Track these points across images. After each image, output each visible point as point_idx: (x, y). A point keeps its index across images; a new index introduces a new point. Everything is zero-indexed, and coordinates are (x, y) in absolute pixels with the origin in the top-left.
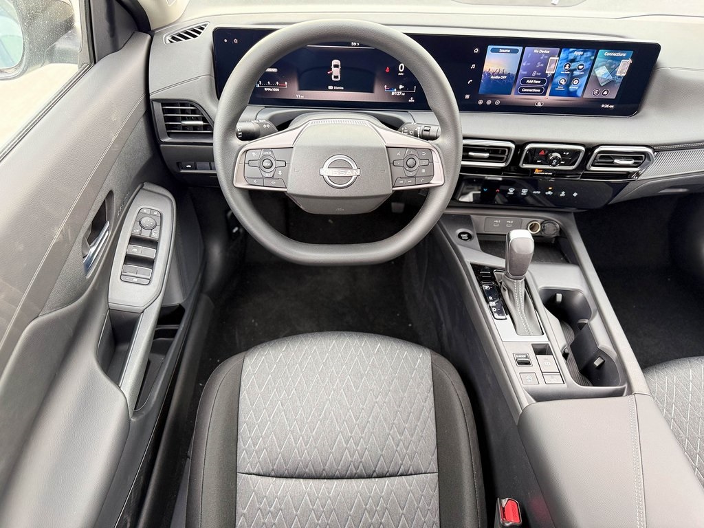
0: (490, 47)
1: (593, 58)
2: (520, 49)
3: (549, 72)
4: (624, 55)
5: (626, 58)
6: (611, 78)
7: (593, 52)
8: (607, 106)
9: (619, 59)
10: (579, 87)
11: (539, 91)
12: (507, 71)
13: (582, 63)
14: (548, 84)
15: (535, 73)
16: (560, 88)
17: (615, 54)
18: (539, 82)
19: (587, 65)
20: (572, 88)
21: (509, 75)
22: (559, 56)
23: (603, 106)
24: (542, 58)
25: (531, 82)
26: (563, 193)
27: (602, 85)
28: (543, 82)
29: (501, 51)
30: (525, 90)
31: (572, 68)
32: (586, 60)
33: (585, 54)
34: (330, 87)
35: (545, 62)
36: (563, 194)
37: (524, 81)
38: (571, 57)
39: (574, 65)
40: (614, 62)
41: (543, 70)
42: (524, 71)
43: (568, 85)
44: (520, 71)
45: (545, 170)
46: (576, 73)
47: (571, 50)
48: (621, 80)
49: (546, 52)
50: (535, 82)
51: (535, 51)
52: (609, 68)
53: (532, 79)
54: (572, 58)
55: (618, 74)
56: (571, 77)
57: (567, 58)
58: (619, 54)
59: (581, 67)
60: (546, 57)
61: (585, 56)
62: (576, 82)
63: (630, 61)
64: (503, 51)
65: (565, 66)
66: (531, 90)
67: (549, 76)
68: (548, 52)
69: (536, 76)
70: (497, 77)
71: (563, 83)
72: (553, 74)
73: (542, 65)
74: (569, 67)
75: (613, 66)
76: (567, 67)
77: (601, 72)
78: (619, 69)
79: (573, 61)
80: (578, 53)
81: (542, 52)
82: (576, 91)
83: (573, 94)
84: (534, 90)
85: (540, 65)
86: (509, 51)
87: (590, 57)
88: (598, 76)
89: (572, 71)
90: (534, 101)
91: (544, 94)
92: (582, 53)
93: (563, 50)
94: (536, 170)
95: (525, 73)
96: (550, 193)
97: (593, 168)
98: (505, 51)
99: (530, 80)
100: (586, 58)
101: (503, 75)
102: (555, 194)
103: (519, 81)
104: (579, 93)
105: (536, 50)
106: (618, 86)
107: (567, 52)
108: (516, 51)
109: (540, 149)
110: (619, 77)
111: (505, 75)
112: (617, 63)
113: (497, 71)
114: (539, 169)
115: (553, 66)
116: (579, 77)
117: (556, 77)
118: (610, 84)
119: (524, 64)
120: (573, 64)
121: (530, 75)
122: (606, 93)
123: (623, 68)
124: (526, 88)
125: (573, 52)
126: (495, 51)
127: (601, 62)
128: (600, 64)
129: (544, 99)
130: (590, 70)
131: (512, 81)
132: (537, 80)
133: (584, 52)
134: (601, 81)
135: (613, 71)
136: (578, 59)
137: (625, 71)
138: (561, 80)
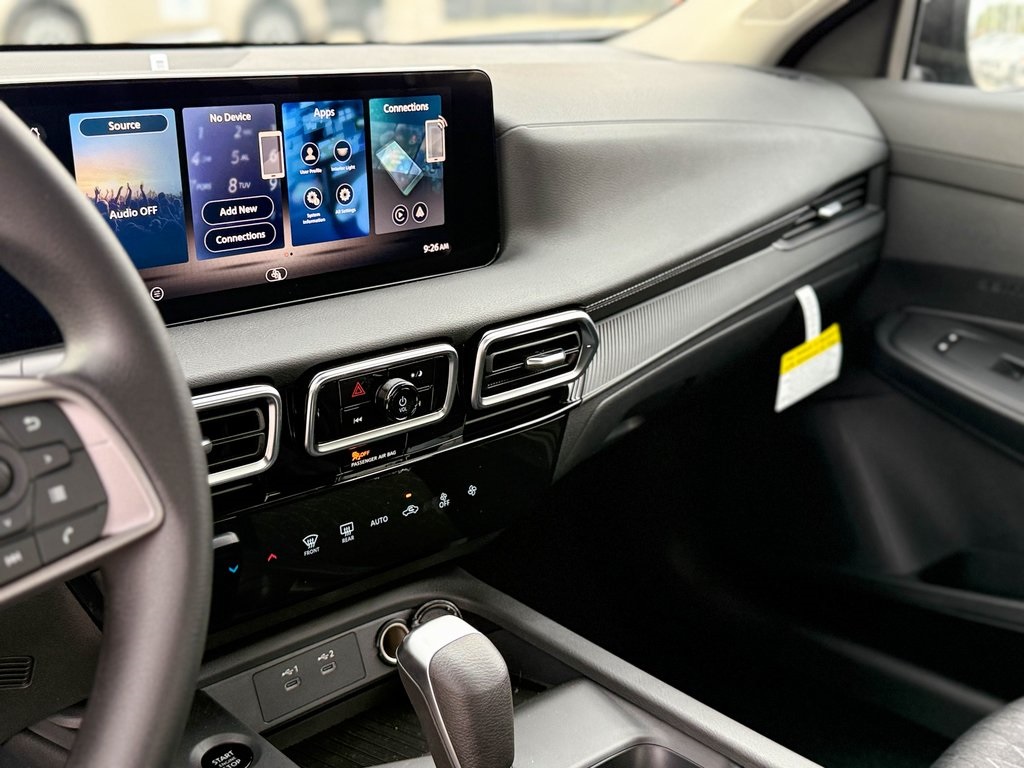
0: (76, 120)
1: (361, 122)
2: (169, 114)
3: (271, 173)
4: (425, 107)
5: (430, 115)
6: (417, 170)
7: (356, 108)
8: (435, 247)
9: (417, 120)
10: (358, 207)
11: (263, 235)
12: (153, 187)
13: (341, 139)
14: (279, 210)
15: (233, 183)
16: (314, 218)
17: (405, 108)
18: (254, 209)
19: (355, 144)
20: (342, 212)
21: (161, 200)
22: (280, 127)
23: (426, 248)
24: (237, 136)
25: (232, 211)
26: (444, 496)
27: (406, 192)
28: (264, 208)
29: (113, 126)
30: (226, 240)
31: (323, 155)
32: (349, 129)
33: (341, 113)
35: (251, 147)
36: (444, 500)
37: (212, 213)
38: (311, 127)
39: (326, 148)
40: (411, 128)
41: (251, 171)
42: (203, 181)
43: (329, 204)
44: (192, 182)
45: (375, 447)
46: (339, 169)
47: (304, 105)
48: (438, 175)
49: (241, 117)
50: (244, 210)
51: (214, 118)
52: (405, 146)
53: (232, 204)
54: (314, 127)
55: (430, 160)
56: (331, 187)
57: (301, 131)
58: (414, 107)
59: (343, 151)
60: (248, 132)
61: (342, 119)
62: (344, 194)
63: (442, 122)
64: (120, 126)
65: (305, 154)
66: (240, 238)
67: (274, 186)
68: (249, 117)
69: (240, 192)
70: (129, 213)
71: (316, 201)
72: (283, 181)
73: (245, 158)
74: (315, 153)
75: (413, 140)
76: (310, 157)
77: (392, 159)
78: (428, 145)
79: (318, 135)
80: (323, 114)
81: (233, 118)
82: (352, 222)
83: (347, 229)
84: (250, 236)
85: (238, 158)
86: (138, 125)
87: (354, 120)
88: (389, 169)
89: (326, 164)
90: (261, 267)
91: (280, 243)
92: (332, 112)
93: (284, 109)
94: (355, 455)
95: (207, 186)
96: (411, 509)
97: (488, 401)
98: (127, 126)
99: (226, 206)
100: (346, 124)
101: (144, 201)
102: (425, 508)
103: (198, 214)
104: (364, 224)
105: (216, 115)
106: (439, 189)
107: (295, 111)
108: (158, 124)
109: (349, 382)
110: (435, 165)
111: (152, 202)
112: (417, 129)
113: (124, 193)
114: (360, 448)
115: (274, 157)
116: (348, 178)
117: (294, 187)
118: (422, 184)
119: (194, 160)
120: (321, 145)
121: (221, 189)
122: (420, 213)
123: (435, 138)
124: (226, 233)
125: (310, 110)
126: (89, 129)
127: (382, 131)
128: (383, 138)
129: (285, 258)
130: (366, 157)
131: (177, 219)
132: (248, 203)
133: (336, 107)
134: (400, 182)
135: (416, 154)
136: (329, 130)
137: (442, 148)
138: (306, 193)
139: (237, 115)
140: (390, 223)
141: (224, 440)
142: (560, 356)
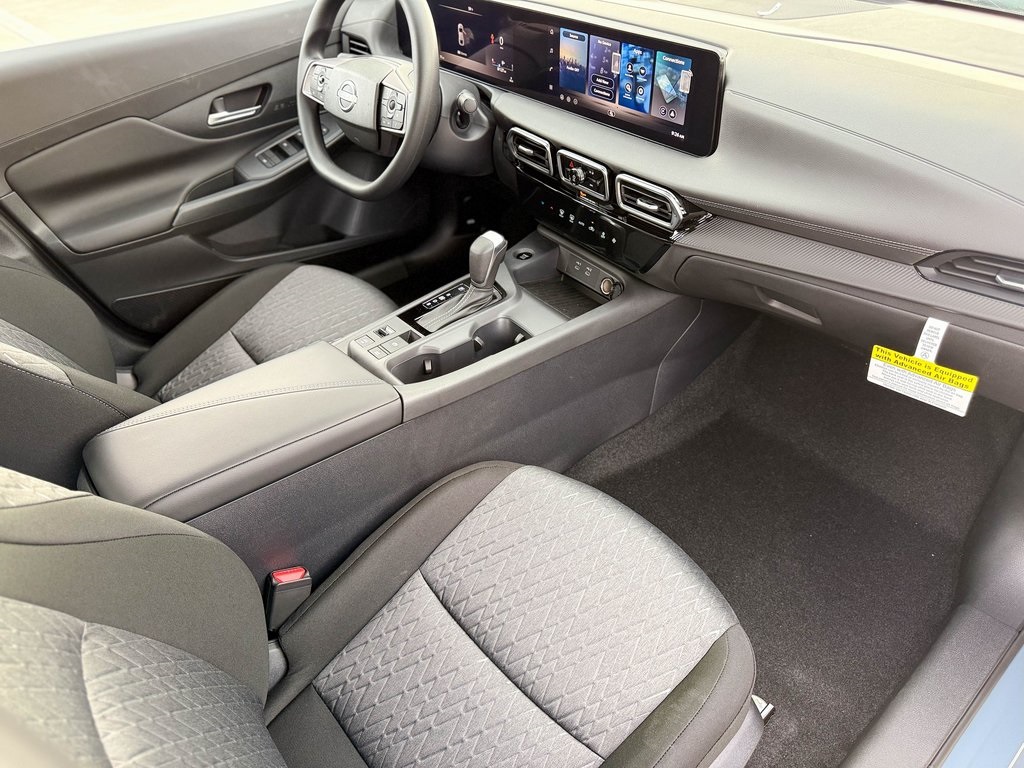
0: (562, 31)
1: (652, 61)
2: (586, 35)
3: (615, 72)
4: (683, 63)
5: (685, 68)
6: (675, 93)
7: (651, 53)
8: (677, 135)
9: (678, 68)
10: (645, 99)
11: (610, 95)
12: (579, 62)
13: (643, 65)
14: (616, 87)
15: (602, 70)
16: (627, 96)
17: (673, 60)
18: (608, 83)
19: (648, 71)
20: (639, 99)
21: (580, 67)
22: (620, 52)
23: (673, 133)
24: (606, 51)
25: (601, 81)
26: (604, 234)
27: (667, 101)
28: (610, 85)
29: (571, 36)
30: (597, 91)
31: (635, 70)
32: (646, 62)
33: (644, 54)
34: (459, 52)
35: (610, 57)
37: (594, 78)
38: (631, 56)
39: (637, 67)
40: (674, 71)
41: (608, 67)
42: (593, 65)
43: (634, 94)
44: (590, 64)
46: (640, 79)
47: (631, 46)
48: (684, 99)
50: (604, 82)
51: (599, 42)
52: (670, 79)
53: (601, 78)
54: (633, 57)
55: (680, 90)
56: (636, 85)
57: (628, 57)
58: (677, 61)
59: (643, 71)
60: (610, 51)
61: (644, 57)
62: (640, 91)
63: (690, 73)
64: (573, 36)
65: (628, 67)
66: (602, 92)
67: (615, 76)
68: (610, 45)
69: (604, 74)
70: (571, 69)
71: (630, 90)
72: (619, 76)
73: (608, 61)
74: (632, 68)
75: (674, 77)
76: (630, 69)
77: (663, 82)
78: (681, 82)
79: (634, 61)
80: (637, 52)
81: (605, 43)
82: (642, 105)
83: (639, 107)
84: (605, 93)
86: (578, 37)
87: (649, 59)
88: (661, 87)
89: (635, 74)
90: (607, 108)
91: (614, 101)
92: (640, 52)
93: (623, 45)
95: (594, 68)
96: (592, 228)
99: (599, 78)
100: (646, 59)
101: (576, 66)
102: (596, 232)
103: (590, 78)
104: (647, 109)
106: (684, 106)
107: (626, 47)
108: (583, 39)
110: (683, 94)
112: (676, 73)
113: (571, 61)
115: (617, 64)
116: (643, 84)
117: (622, 80)
118: (676, 101)
119: (591, 56)
120: (634, 66)
121: (598, 71)
122: (672, 114)
123: (686, 79)
124: (598, 89)
125: (632, 49)
126: (566, 35)
127: (660, 68)
128: (660, 72)
129: (614, 108)
130: (652, 77)
131: (584, 76)
132: (606, 80)
133: (643, 51)
134: (665, 96)
135: (675, 85)
136: (638, 60)
137: (688, 86)
138: (626, 85)
139: (607, 43)
140: (657, 113)
141: (537, 155)
142: (655, 208)
